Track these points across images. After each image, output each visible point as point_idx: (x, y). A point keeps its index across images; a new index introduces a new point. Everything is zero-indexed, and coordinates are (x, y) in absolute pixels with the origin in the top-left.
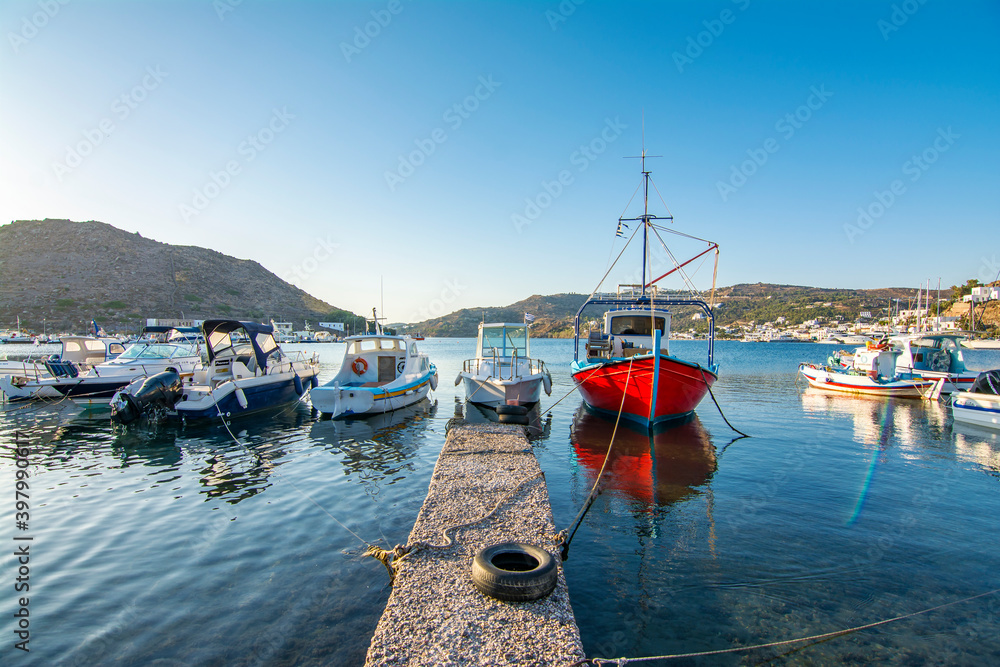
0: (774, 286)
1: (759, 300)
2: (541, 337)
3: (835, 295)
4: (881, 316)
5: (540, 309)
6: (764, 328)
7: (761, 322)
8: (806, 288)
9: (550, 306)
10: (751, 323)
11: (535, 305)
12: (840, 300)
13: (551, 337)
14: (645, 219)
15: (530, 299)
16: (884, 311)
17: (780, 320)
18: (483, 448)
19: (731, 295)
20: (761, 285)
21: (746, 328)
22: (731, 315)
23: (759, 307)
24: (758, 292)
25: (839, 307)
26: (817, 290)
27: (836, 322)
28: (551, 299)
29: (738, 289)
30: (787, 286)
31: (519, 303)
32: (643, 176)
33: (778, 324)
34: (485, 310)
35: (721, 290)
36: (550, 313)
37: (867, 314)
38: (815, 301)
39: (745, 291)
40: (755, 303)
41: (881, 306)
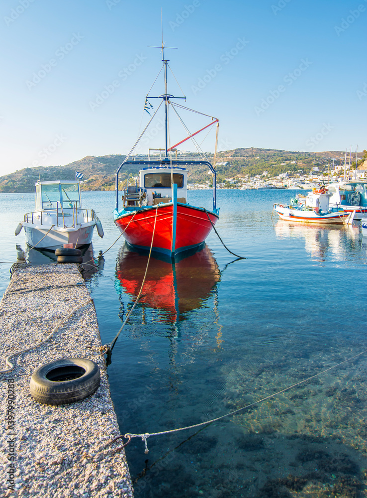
0: (261, 150)
1: (251, 159)
2: (96, 190)
3: (297, 156)
4: (324, 170)
5: (93, 167)
6: (255, 179)
7: (252, 176)
8: (281, 151)
9: (101, 165)
10: (247, 176)
11: (89, 164)
12: (301, 159)
13: (104, 190)
14: (166, 98)
15: (85, 159)
16: (326, 167)
17: (265, 173)
18: (42, 286)
19: (233, 156)
20: (253, 149)
21: (243, 180)
22: (233, 171)
23: (251, 165)
24: (251, 154)
25: (300, 164)
26: (287, 153)
27: (298, 175)
28: (102, 159)
29: (238, 152)
30: (269, 150)
31: (75, 163)
32: (163, 63)
33: (264, 176)
34: (46, 169)
35: (227, 152)
36: (102, 170)
37: (316, 169)
38: (286, 160)
39: (243, 153)
40: (249, 162)
41: (324, 163)
